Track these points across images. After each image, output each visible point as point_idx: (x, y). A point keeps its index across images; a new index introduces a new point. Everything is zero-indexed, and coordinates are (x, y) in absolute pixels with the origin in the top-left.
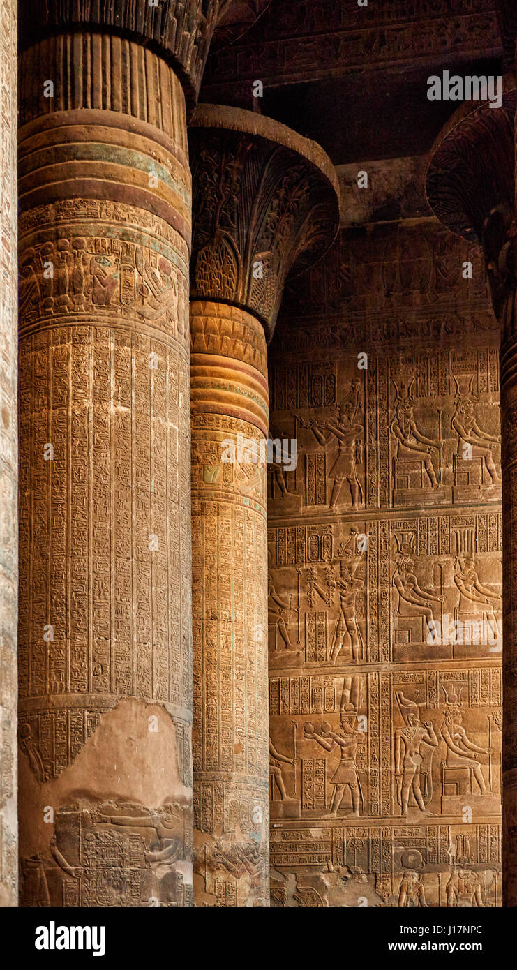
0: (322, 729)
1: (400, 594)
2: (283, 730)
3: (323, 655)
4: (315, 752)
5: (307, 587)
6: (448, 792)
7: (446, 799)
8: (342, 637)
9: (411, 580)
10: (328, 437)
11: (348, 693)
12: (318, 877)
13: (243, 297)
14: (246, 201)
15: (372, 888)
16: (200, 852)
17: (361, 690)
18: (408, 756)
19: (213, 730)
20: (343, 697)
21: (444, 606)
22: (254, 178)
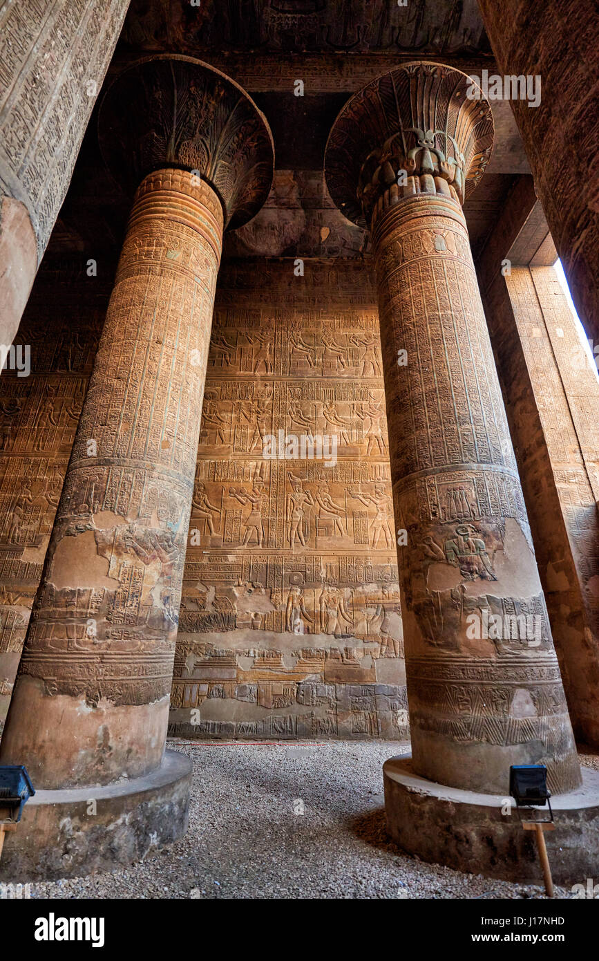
0: (241, 492)
1: (292, 418)
2: (216, 491)
3: (245, 448)
4: (235, 505)
5: (238, 412)
6: (320, 534)
7: (319, 538)
8: (256, 439)
9: (298, 412)
10: (255, 341)
11: (258, 471)
12: (231, 589)
13: (210, 175)
14: (217, 127)
15: (268, 598)
16: (110, 534)
17: (266, 470)
18: (295, 510)
19: (143, 425)
20: (255, 473)
21: (318, 426)
22: (223, 116)
